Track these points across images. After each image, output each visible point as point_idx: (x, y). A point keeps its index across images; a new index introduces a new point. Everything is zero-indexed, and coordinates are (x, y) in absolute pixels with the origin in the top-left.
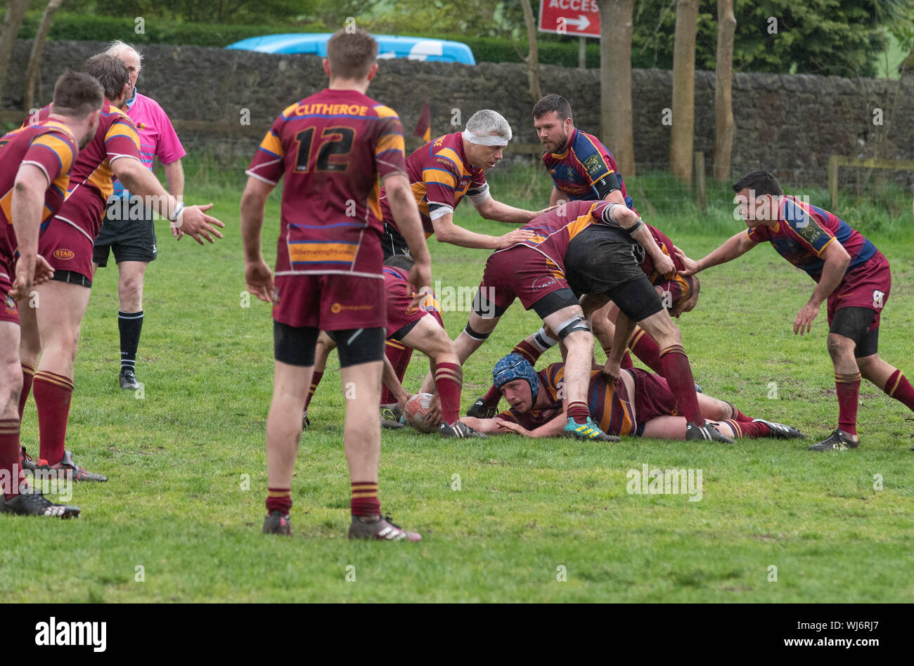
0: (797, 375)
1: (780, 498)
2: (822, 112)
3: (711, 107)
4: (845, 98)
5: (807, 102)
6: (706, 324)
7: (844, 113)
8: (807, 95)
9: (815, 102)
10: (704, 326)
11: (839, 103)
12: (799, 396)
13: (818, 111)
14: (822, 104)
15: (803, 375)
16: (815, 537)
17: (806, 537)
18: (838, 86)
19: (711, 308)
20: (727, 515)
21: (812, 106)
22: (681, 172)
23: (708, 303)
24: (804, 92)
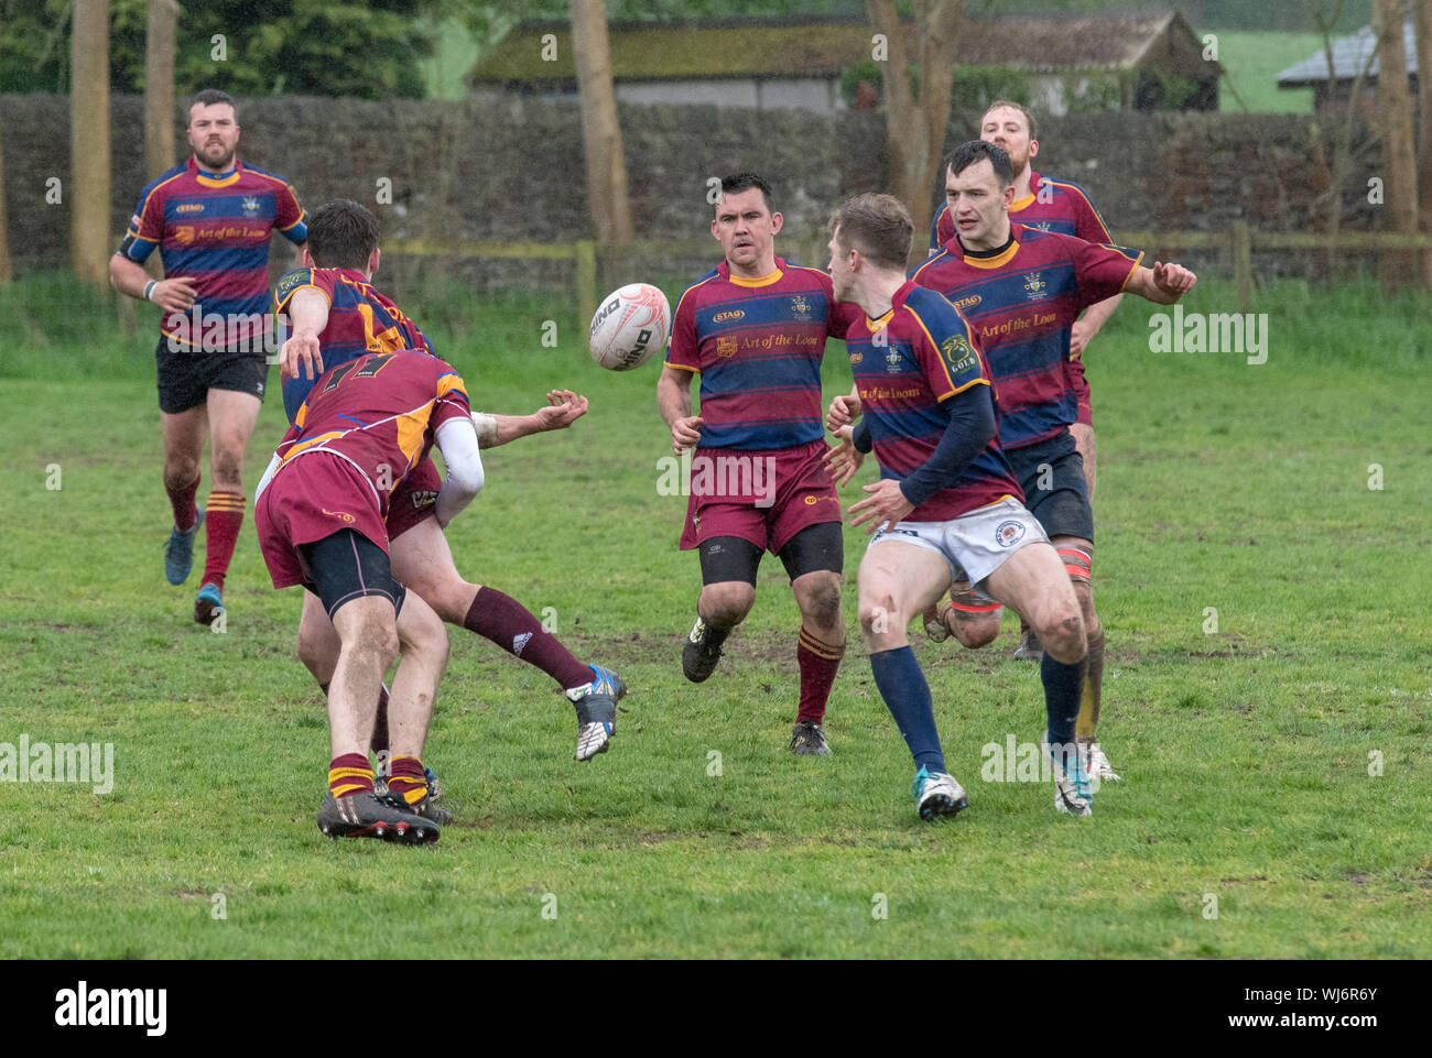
0: (274, 616)
1: (229, 826)
2: (331, 162)
3: (139, 156)
4: (372, 134)
5: (303, 143)
6: (124, 532)
7: (369, 160)
8: (304, 132)
9: (319, 143)
10: (119, 536)
11: (359, 145)
12: (275, 650)
13: (325, 160)
14: (331, 146)
15: (282, 615)
16: (280, 891)
17: (264, 891)
18: (359, 116)
19: (135, 504)
20: (134, 858)
21: (312, 150)
22: (91, 271)
23: (129, 496)
24: (299, 126)
